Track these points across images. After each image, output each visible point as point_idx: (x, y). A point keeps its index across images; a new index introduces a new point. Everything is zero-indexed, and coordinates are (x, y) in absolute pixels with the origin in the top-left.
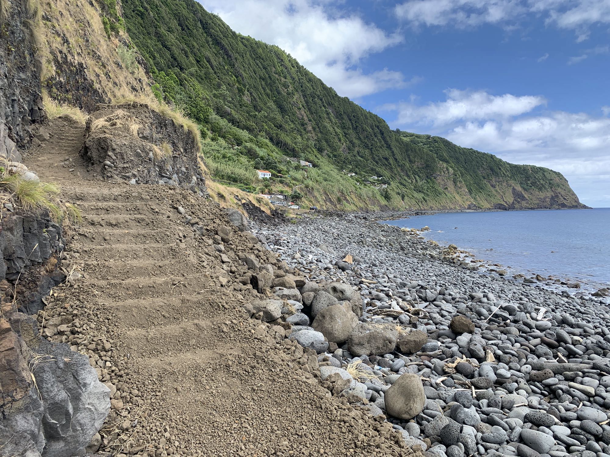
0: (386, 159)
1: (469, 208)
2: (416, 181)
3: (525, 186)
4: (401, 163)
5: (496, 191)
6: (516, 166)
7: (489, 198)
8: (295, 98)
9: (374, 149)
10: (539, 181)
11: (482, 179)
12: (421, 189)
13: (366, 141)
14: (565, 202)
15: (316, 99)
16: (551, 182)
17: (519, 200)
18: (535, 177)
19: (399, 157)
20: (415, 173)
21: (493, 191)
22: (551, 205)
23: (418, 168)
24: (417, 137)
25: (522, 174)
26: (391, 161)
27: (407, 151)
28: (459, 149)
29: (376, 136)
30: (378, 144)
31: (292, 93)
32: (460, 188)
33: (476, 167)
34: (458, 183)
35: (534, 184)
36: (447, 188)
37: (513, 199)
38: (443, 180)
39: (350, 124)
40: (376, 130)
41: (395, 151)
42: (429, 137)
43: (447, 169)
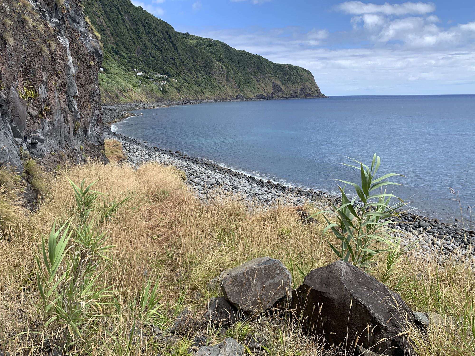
0: (173, 59)
1: (237, 98)
2: (198, 77)
3: (283, 81)
4: (185, 62)
5: (260, 85)
6: (278, 65)
7: (253, 91)
8: (95, 8)
9: (163, 51)
10: (293, 77)
11: (250, 75)
12: (200, 84)
13: (157, 44)
14: (310, 93)
15: (113, 9)
16: (302, 77)
17: (277, 91)
18: (291, 74)
19: (184, 57)
20: (197, 70)
21: (258, 85)
22: (301, 95)
23: (200, 66)
24: (202, 40)
25: (282, 72)
26: (177, 61)
27: (191, 52)
28: (234, 51)
29: (165, 40)
30: (167, 47)
31: (92, 3)
32: (231, 83)
33: (246, 66)
34: (230, 79)
35: (289, 79)
36: (221, 83)
37: (272, 91)
38: (219, 77)
39: (144, 29)
40: (166, 35)
41: (181, 53)
42: (210, 40)
43: (222, 68)
